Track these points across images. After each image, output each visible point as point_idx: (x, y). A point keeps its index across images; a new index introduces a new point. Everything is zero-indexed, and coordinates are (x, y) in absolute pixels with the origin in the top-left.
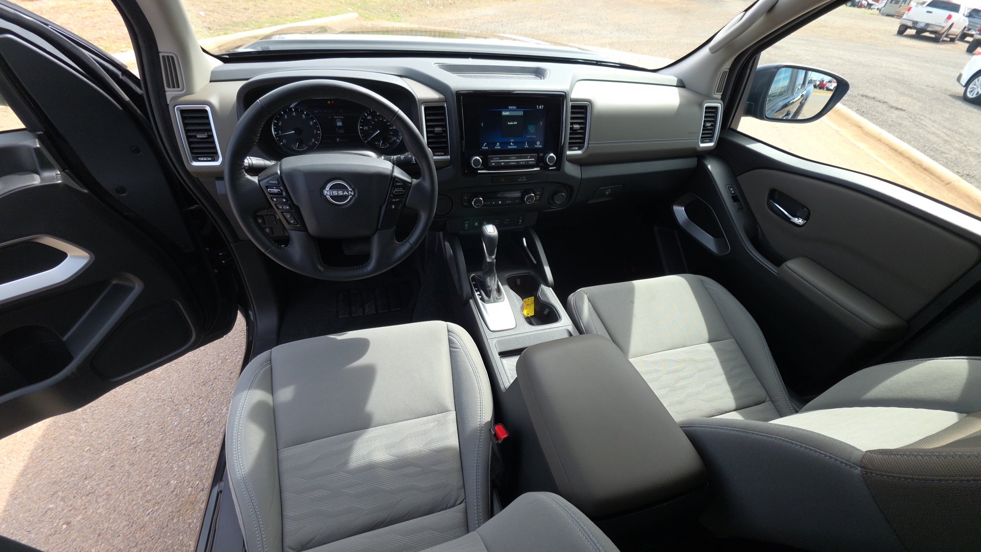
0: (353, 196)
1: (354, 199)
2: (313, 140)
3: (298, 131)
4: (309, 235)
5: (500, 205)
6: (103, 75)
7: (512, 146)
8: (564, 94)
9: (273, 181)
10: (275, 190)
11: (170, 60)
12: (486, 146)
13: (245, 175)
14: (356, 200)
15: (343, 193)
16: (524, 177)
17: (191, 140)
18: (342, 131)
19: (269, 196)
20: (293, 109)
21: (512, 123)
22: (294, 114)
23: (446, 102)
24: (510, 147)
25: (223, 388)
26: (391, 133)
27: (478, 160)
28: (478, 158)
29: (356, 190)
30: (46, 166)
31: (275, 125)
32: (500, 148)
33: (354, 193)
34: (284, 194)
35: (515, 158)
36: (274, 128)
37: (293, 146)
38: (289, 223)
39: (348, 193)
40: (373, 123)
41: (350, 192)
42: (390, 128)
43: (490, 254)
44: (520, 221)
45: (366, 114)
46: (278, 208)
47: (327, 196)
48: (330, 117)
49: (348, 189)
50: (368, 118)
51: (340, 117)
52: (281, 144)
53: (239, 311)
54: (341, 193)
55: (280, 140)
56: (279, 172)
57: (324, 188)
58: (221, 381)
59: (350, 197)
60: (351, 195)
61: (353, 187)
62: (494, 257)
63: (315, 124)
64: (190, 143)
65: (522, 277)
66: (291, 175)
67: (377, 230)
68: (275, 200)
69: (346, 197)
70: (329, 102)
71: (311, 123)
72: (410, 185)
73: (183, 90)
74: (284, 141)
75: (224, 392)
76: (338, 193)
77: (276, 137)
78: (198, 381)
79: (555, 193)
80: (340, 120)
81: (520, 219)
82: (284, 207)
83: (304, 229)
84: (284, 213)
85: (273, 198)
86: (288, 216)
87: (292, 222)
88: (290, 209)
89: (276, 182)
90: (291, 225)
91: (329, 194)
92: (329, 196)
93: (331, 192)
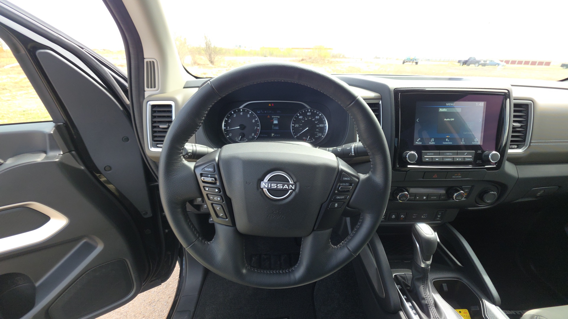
0: (294, 190)
1: (294, 193)
2: (253, 134)
3: (243, 127)
4: (236, 231)
5: (424, 200)
6: (115, 85)
7: (447, 142)
8: (507, 91)
9: (209, 168)
10: (209, 180)
11: (152, 64)
12: (420, 141)
13: (182, 160)
14: (296, 195)
15: (283, 186)
16: (459, 174)
17: (155, 130)
18: (277, 128)
19: (202, 185)
20: (241, 110)
21: (449, 120)
22: (241, 114)
23: (381, 99)
24: (445, 143)
25: (161, 311)
26: (317, 130)
27: (413, 154)
28: (412, 152)
29: (298, 184)
30: (54, 147)
31: (226, 121)
32: (434, 143)
33: (295, 187)
34: (218, 184)
35: (450, 154)
36: (224, 124)
37: (236, 138)
38: (217, 216)
39: (289, 187)
40: (303, 121)
41: (290, 186)
42: (317, 126)
43: (426, 259)
44: (439, 216)
45: (298, 115)
46: (209, 199)
47: (264, 189)
48: (269, 117)
49: (289, 182)
50: (300, 117)
51: (277, 117)
52: (228, 136)
53: (177, 262)
54: (280, 186)
55: (227, 134)
56: (217, 159)
57: (262, 179)
58: (161, 303)
59: (290, 191)
60: (291, 189)
61: (295, 180)
62: (429, 262)
63: (256, 121)
64: (153, 132)
65: (449, 282)
66: (229, 162)
67: (313, 230)
68: (207, 189)
69: (286, 191)
70: (270, 105)
71: (254, 121)
72: (357, 180)
73: (158, 90)
74: (231, 135)
75: (160, 314)
76: (277, 187)
77: (225, 131)
78: (147, 301)
79: (486, 192)
80: (277, 119)
81: (439, 214)
82: (215, 198)
83: (233, 224)
84: (214, 205)
85: (205, 187)
86: (218, 209)
87: (221, 215)
88: (221, 201)
89: (211, 170)
90: (219, 219)
91: (267, 187)
92: (266, 189)
93: (270, 184)
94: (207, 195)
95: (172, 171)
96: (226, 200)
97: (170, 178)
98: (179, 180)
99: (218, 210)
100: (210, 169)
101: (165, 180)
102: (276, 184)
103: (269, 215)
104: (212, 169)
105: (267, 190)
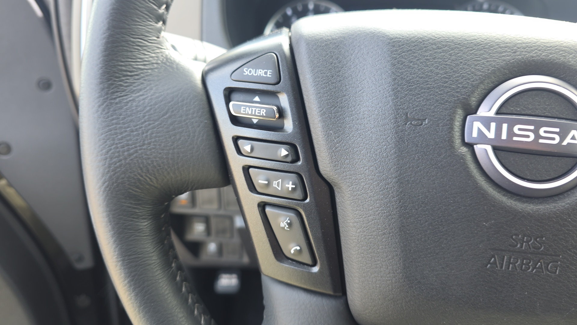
4: (346, 318)
15: (563, 135)
19: (228, 129)
34: (289, 126)
38: (279, 253)
46: (251, 186)
47: (480, 148)
54: (550, 136)
57: (472, 107)
68: (247, 149)
69: (573, 156)
76: (538, 136)
82: (275, 184)
83: (335, 290)
84: (268, 210)
85: (240, 142)
86: (282, 225)
87: (292, 251)
88: (298, 195)
89: (266, 73)
90: (286, 266)
91: (491, 135)
92: (489, 148)
93: (505, 126)
94: (246, 169)
95: (125, 76)
96: (314, 193)
97: (118, 100)
98: (148, 108)
99: (283, 228)
100: (261, 72)
101: (99, 106)
102: (532, 127)
103: (493, 256)
104: (269, 72)
105: (496, 149)
